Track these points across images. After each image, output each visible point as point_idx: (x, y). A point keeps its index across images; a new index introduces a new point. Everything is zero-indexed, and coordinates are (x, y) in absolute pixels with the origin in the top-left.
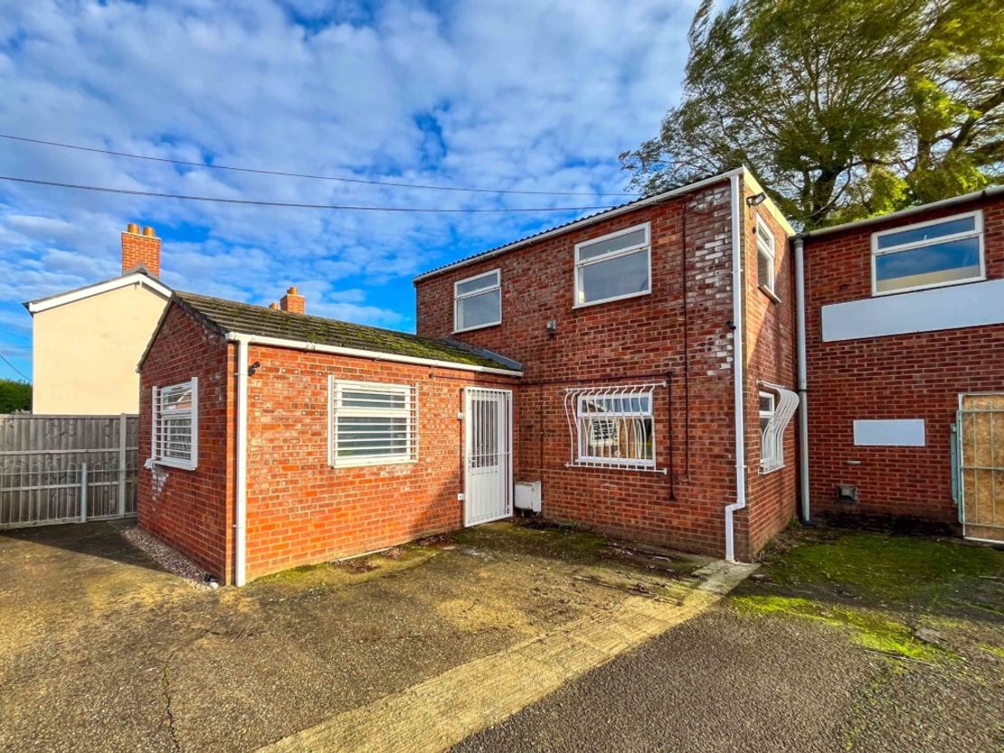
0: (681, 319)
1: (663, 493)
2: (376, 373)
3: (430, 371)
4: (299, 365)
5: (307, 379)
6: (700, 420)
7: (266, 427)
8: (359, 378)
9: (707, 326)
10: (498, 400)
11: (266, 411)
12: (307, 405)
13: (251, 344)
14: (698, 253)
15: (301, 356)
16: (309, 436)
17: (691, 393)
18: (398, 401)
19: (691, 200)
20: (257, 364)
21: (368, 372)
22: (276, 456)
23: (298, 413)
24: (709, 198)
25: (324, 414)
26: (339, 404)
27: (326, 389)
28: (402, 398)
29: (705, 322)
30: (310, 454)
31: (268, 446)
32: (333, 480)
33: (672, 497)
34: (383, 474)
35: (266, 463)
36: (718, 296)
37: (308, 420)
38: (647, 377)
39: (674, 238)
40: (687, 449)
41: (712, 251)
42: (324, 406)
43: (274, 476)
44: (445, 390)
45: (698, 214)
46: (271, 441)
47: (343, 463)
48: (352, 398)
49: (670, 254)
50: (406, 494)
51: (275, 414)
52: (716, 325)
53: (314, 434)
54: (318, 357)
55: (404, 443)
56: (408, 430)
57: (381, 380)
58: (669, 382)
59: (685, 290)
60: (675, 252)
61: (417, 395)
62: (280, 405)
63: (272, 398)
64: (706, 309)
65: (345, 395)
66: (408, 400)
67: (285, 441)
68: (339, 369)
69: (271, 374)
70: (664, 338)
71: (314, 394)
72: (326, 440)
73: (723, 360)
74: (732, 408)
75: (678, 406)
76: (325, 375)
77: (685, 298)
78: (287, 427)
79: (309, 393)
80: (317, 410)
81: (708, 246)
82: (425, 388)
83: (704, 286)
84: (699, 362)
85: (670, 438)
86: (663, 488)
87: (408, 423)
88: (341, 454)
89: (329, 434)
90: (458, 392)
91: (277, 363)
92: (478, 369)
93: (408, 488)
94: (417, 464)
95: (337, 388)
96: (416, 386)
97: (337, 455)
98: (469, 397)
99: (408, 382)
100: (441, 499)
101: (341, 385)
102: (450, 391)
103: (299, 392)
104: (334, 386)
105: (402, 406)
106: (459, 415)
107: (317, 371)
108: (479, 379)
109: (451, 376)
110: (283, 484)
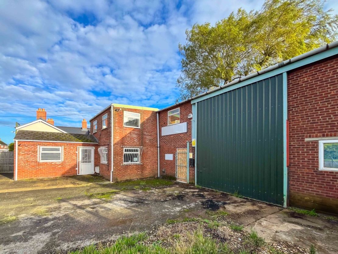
2: (51, 145)
3: (67, 144)
7: (23, 155)
8: (46, 146)
11: (23, 152)
13: (18, 141)
15: (31, 143)
20: (20, 144)
21: (49, 145)
23: (30, 152)
25: (37, 152)
26: (41, 151)
27: (37, 148)
30: (33, 159)
32: (39, 164)
34: (53, 164)
37: (33, 154)
43: (25, 163)
44: (72, 147)
46: (24, 157)
47: (41, 161)
48: (44, 149)
53: (34, 156)
54: (35, 142)
55: (60, 158)
56: (61, 155)
57: (52, 146)
61: (63, 149)
62: (26, 151)
63: (24, 150)
66: (60, 149)
67: (27, 157)
68: (41, 144)
69: (24, 146)
71: (34, 149)
76: (37, 146)
78: (28, 155)
79: (33, 149)
80: (35, 152)
82: (65, 147)
87: (61, 154)
88: (42, 159)
89: (38, 156)
90: (76, 147)
91: (25, 144)
92: (82, 143)
93: (60, 166)
94: (63, 162)
95: (40, 148)
96: (63, 147)
97: (40, 160)
98: (81, 149)
99: (60, 146)
100: (71, 169)
101: (41, 147)
102: (74, 148)
103: (31, 149)
104: (39, 147)
105: (59, 151)
106: (76, 152)
107: (35, 145)
108: (83, 145)
109: (74, 144)
110: (27, 165)
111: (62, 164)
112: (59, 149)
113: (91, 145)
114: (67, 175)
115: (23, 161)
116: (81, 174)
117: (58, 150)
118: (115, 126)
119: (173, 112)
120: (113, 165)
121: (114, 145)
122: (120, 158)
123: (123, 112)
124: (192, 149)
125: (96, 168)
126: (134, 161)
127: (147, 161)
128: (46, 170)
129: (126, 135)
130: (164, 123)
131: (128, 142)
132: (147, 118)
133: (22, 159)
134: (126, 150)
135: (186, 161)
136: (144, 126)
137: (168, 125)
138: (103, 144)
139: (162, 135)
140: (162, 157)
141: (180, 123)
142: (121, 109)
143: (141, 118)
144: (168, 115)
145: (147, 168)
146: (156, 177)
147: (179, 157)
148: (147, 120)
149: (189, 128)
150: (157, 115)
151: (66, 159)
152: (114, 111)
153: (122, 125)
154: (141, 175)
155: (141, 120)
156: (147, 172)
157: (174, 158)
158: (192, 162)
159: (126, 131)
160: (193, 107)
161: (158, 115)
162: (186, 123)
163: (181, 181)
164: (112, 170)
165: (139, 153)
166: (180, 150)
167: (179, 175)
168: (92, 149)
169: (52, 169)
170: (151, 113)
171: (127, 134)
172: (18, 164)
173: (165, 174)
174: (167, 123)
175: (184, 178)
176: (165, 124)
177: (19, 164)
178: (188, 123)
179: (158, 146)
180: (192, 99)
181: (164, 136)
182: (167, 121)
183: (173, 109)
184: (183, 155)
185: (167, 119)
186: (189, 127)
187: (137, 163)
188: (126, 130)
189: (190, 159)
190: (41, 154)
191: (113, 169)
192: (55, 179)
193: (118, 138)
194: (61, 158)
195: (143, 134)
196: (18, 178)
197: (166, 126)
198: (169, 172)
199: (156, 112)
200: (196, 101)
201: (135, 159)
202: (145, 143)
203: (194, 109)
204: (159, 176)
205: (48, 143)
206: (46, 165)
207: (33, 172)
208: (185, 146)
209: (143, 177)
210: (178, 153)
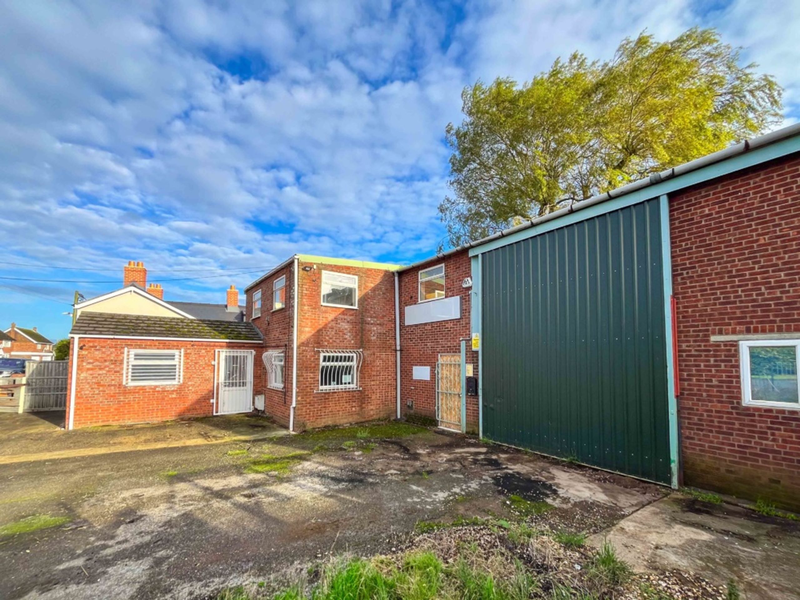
2: (155, 346)
3: (193, 343)
4: (108, 345)
5: (114, 350)
7: (89, 369)
8: (145, 348)
11: (89, 363)
12: (112, 360)
13: (80, 338)
15: (109, 342)
16: (112, 373)
20: (84, 346)
21: (150, 345)
22: (94, 381)
23: (107, 364)
25: (122, 364)
26: (133, 359)
27: (123, 353)
30: (113, 380)
32: (126, 391)
34: (157, 389)
37: (112, 366)
42: (122, 361)
43: (92, 389)
44: (203, 351)
46: (92, 375)
47: (131, 384)
48: (138, 357)
50: (172, 398)
51: (94, 364)
53: (115, 372)
54: (119, 341)
55: (175, 375)
56: (177, 370)
57: (158, 349)
61: (182, 354)
63: (92, 358)
65: (135, 355)
66: (177, 357)
68: (132, 345)
69: (93, 349)
71: (117, 356)
72: (122, 374)
76: (123, 348)
78: (101, 369)
79: (113, 355)
80: (118, 362)
82: (188, 351)
87: (177, 367)
88: (132, 380)
89: (124, 372)
90: (212, 352)
91: (96, 344)
92: (228, 341)
93: (174, 396)
94: (181, 385)
95: (131, 353)
96: (182, 350)
97: (129, 381)
98: (223, 354)
99: (177, 349)
100: (198, 402)
101: (133, 352)
102: (207, 352)
103: (108, 355)
104: (128, 352)
105: (174, 359)
106: (213, 363)
107: (119, 347)
108: (230, 346)
109: (209, 345)
110: (97, 392)
111: (181, 389)
112: (174, 356)
113: (246, 345)
114: (189, 415)
115: (88, 383)
116: (223, 413)
117: (172, 357)
118: (301, 304)
119: (430, 274)
120: (297, 393)
121: (298, 347)
122: (312, 375)
123: (320, 274)
124: (472, 357)
125: (256, 398)
126: (343, 381)
127: (372, 383)
128: (141, 403)
129: (326, 325)
130: (411, 297)
131: (331, 341)
132: (372, 285)
133: (86, 378)
134: (325, 357)
135: (459, 383)
136: (366, 303)
137: (420, 302)
138: (273, 344)
139: (406, 324)
140: (406, 373)
141: (446, 297)
142: (315, 267)
143: (360, 287)
144: (420, 280)
145: (373, 397)
146: (392, 418)
147: (443, 372)
148: (374, 290)
149: (465, 310)
150: (394, 280)
151: (188, 378)
152: (301, 272)
153: (317, 302)
154: (358, 414)
155: (360, 290)
156: (372, 407)
157: (433, 374)
158: (472, 383)
159: (327, 315)
160: (473, 263)
161: (396, 278)
162: (458, 297)
163: (449, 427)
164: (294, 404)
165: (354, 364)
166: (445, 358)
167: (445, 415)
168: (250, 355)
169: (155, 403)
170: (382, 275)
171: (329, 323)
172: (77, 392)
173: (412, 412)
174: (417, 298)
175: (454, 420)
176: (413, 300)
177: (79, 392)
178: (462, 299)
179: (398, 348)
180: (472, 247)
181: (411, 326)
182: (417, 293)
183: (430, 266)
184: (452, 369)
185: (417, 289)
186: (464, 307)
187: (351, 386)
188: (326, 312)
189: (469, 379)
190: (130, 367)
191: (296, 401)
192: (162, 426)
193: (308, 332)
194: (177, 376)
195: (363, 322)
196: (75, 424)
197: (415, 304)
198: (420, 407)
199: (393, 273)
200: (478, 251)
201: (346, 378)
202: (369, 341)
203: (476, 267)
204: (399, 417)
205: (149, 343)
206: (141, 391)
207: (112, 410)
208: (456, 350)
209: (363, 420)
210: (442, 365)
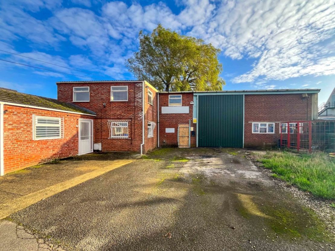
0: (134, 108)
1: (130, 143)
2: (50, 114)
3: (67, 114)
4: (22, 111)
5: (25, 115)
6: (137, 128)
8: (44, 115)
9: (138, 110)
10: (89, 122)
11: (10, 124)
12: (25, 123)
13: (4, 105)
14: (137, 95)
16: (26, 132)
17: (135, 123)
18: (57, 122)
19: (136, 84)
21: (47, 114)
22: (14, 138)
23: (22, 125)
24: (139, 85)
25: (31, 125)
26: (37, 123)
27: (32, 118)
28: (58, 121)
29: (138, 109)
31: (10, 135)
33: (131, 144)
35: (10, 140)
36: (140, 104)
37: (25, 127)
38: (127, 119)
39: (133, 91)
40: (134, 134)
41: (139, 95)
42: (31, 123)
44: (72, 119)
45: (137, 87)
46: (12, 133)
48: (40, 121)
49: (132, 94)
51: (13, 125)
52: (140, 110)
54: (29, 109)
57: (51, 116)
58: (131, 120)
59: (134, 102)
60: (133, 93)
62: (15, 123)
63: (11, 121)
64: (138, 106)
65: (38, 120)
66: (60, 122)
67: (17, 133)
68: (37, 113)
70: (130, 111)
72: (32, 133)
73: (141, 117)
74: (142, 126)
75: (133, 125)
76: (32, 114)
77: (134, 103)
80: (29, 124)
81: (139, 94)
82: (66, 119)
83: (138, 102)
84: (137, 117)
85: (131, 131)
86: (130, 142)
87: (60, 128)
88: (37, 137)
89: (33, 131)
91: (14, 110)
92: (82, 114)
96: (63, 118)
99: (60, 117)
101: (38, 117)
103: (22, 119)
104: (35, 117)
106: (77, 126)
108: (82, 117)
110: (16, 146)
113: (89, 117)
127: (154, 134)
130: (165, 104)
131: (149, 118)
135: (188, 133)
138: (113, 117)
139: (162, 113)
140: (162, 131)
141: (182, 106)
144: (169, 98)
147: (180, 130)
149: (191, 111)
151: (66, 135)
157: (176, 131)
161: (158, 95)
166: (181, 125)
170: (155, 93)
171: (149, 110)
174: (168, 104)
179: (158, 122)
181: (165, 114)
184: (185, 129)
185: (168, 101)
190: (36, 128)
194: (60, 134)
195: (153, 111)
